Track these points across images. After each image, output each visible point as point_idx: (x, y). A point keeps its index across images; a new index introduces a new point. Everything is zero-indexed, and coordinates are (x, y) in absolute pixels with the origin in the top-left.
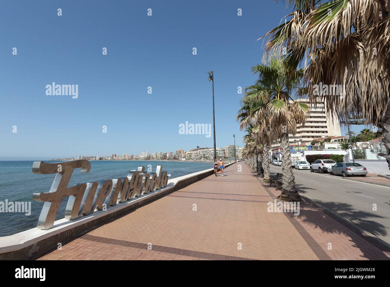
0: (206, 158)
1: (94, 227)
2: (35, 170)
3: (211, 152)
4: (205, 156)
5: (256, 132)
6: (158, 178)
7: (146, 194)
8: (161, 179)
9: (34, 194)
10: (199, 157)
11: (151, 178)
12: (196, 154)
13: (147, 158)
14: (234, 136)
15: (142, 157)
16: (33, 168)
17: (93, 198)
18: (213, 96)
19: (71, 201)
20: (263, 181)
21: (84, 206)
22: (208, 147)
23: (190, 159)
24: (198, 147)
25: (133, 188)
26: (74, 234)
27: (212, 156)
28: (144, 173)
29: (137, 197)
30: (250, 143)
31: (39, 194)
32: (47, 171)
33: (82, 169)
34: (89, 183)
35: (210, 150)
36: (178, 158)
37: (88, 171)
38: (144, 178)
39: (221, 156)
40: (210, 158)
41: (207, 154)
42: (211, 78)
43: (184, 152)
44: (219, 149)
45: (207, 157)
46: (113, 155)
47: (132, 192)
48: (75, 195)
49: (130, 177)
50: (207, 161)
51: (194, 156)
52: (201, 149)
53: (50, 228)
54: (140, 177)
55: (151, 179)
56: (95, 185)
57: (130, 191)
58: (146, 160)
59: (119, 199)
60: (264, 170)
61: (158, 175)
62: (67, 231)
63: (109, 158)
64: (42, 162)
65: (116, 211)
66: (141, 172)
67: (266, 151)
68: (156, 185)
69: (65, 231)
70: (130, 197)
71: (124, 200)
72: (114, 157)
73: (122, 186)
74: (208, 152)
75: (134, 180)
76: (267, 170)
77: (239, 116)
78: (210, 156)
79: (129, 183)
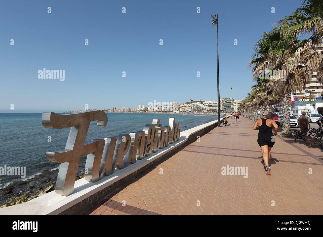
0: (200, 111)
1: (117, 189)
2: (46, 124)
3: (205, 104)
4: (199, 109)
5: (276, 80)
6: (171, 131)
7: (162, 149)
8: (174, 132)
9: (48, 153)
10: (192, 110)
11: (165, 131)
12: (190, 107)
13: (143, 111)
14: (232, 88)
15: (139, 109)
16: (42, 121)
17: (112, 156)
18: (218, 43)
19: (90, 160)
20: (281, 136)
21: (104, 164)
22: (201, 100)
23: (184, 112)
24: (191, 100)
25: (150, 143)
26: (97, 199)
27: (205, 109)
28: (159, 126)
29: (153, 152)
30: (260, 94)
31: (53, 153)
32: (60, 125)
33: (98, 122)
34: (107, 139)
35: (203, 102)
36: (172, 110)
37: (105, 125)
38: (160, 132)
39: (215, 109)
40: (204, 111)
41: (201, 107)
42: (216, 22)
43: (178, 105)
44: (213, 102)
45: (200, 109)
46: (113, 108)
47: (150, 148)
48: (94, 153)
49: (146, 131)
50: (201, 113)
51: (188, 109)
52: (194, 102)
53: (70, 194)
54: (156, 131)
55: (165, 133)
56: (113, 140)
57: (148, 147)
58: (142, 112)
59: (137, 155)
60: (283, 123)
61: (172, 128)
62: (89, 197)
63: (111, 111)
64: (52, 113)
65: (137, 170)
66: (156, 125)
67: (286, 102)
68: (170, 139)
69: (88, 198)
70: (148, 153)
71: (142, 156)
72: (115, 110)
73: (139, 141)
74: (202, 104)
75: (151, 134)
76: (287, 123)
77: (253, 62)
78: (203, 109)
79: (146, 137)
